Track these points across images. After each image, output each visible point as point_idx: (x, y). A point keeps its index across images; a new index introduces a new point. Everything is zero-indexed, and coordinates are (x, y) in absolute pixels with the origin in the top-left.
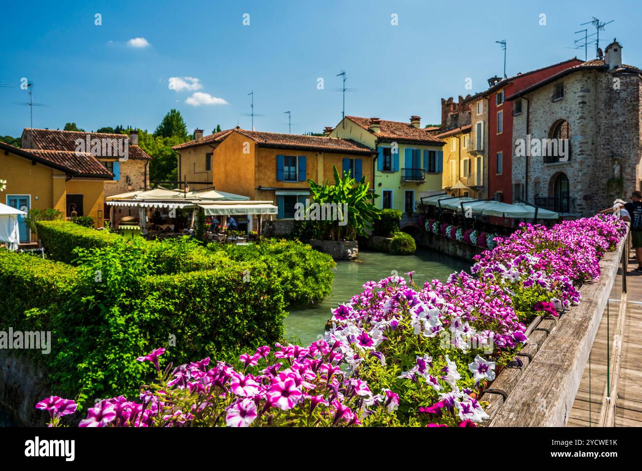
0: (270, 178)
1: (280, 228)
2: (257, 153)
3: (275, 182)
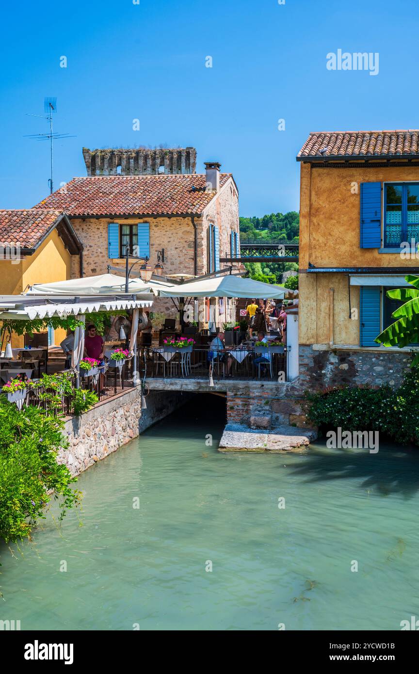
0: (344, 242)
1: (371, 369)
2: (306, 181)
3: (358, 252)
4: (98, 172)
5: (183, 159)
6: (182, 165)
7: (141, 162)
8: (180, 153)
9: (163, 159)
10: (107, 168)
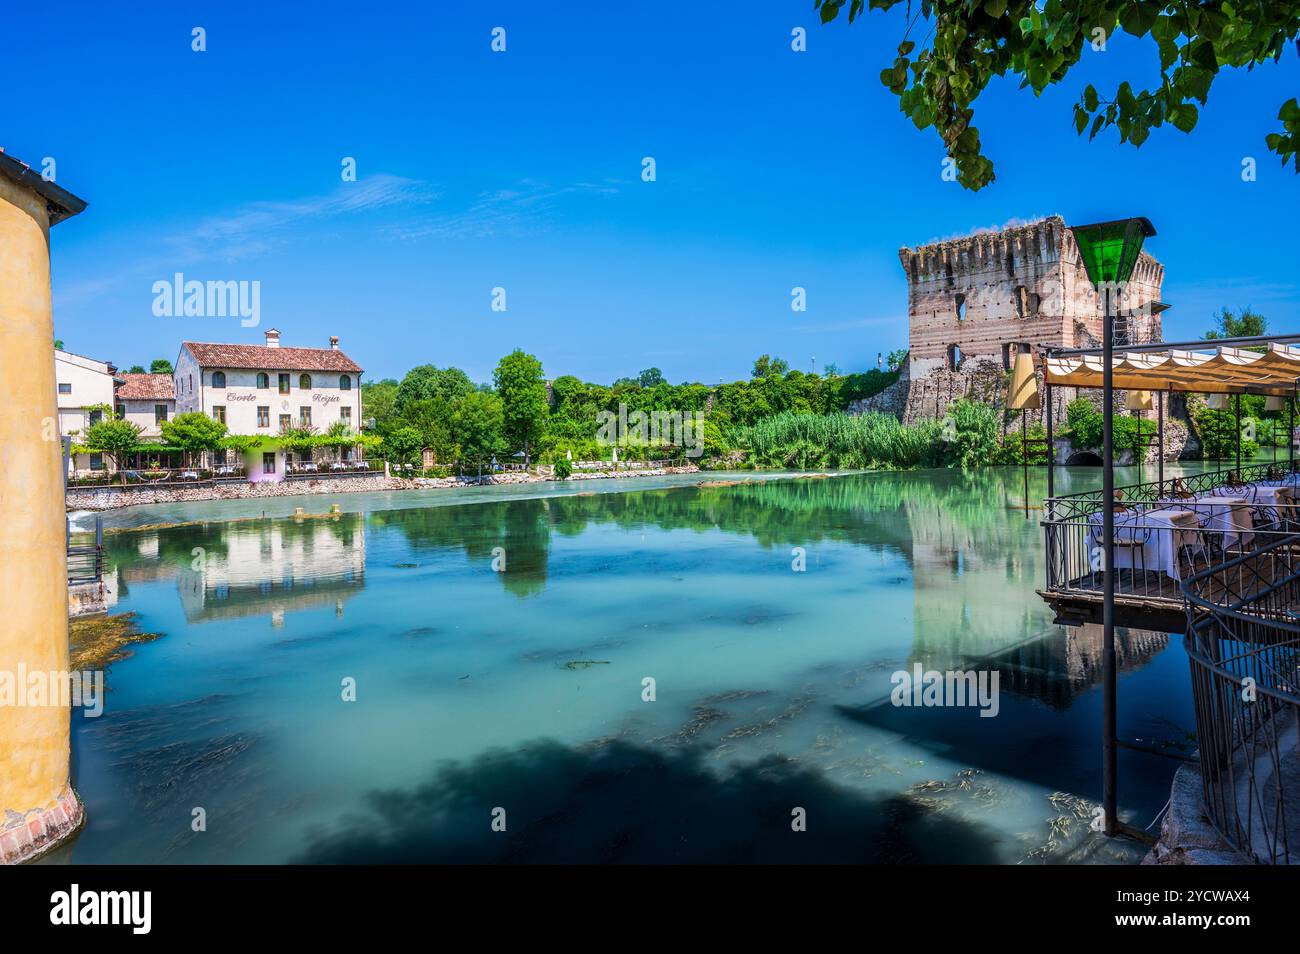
4: (921, 279)
5: (1042, 238)
6: (1041, 248)
7: (980, 254)
8: (1036, 230)
9: (1011, 242)
10: (933, 271)
